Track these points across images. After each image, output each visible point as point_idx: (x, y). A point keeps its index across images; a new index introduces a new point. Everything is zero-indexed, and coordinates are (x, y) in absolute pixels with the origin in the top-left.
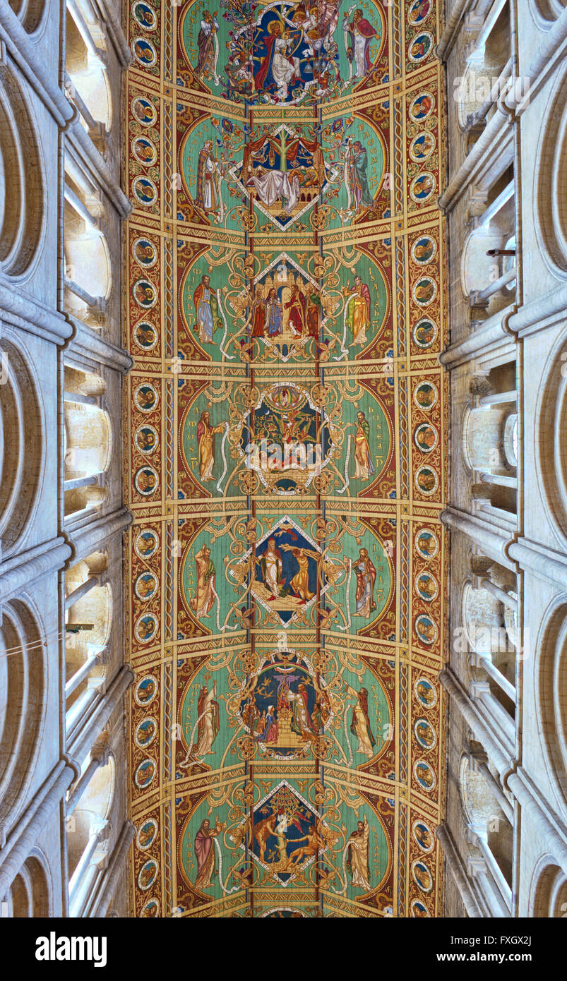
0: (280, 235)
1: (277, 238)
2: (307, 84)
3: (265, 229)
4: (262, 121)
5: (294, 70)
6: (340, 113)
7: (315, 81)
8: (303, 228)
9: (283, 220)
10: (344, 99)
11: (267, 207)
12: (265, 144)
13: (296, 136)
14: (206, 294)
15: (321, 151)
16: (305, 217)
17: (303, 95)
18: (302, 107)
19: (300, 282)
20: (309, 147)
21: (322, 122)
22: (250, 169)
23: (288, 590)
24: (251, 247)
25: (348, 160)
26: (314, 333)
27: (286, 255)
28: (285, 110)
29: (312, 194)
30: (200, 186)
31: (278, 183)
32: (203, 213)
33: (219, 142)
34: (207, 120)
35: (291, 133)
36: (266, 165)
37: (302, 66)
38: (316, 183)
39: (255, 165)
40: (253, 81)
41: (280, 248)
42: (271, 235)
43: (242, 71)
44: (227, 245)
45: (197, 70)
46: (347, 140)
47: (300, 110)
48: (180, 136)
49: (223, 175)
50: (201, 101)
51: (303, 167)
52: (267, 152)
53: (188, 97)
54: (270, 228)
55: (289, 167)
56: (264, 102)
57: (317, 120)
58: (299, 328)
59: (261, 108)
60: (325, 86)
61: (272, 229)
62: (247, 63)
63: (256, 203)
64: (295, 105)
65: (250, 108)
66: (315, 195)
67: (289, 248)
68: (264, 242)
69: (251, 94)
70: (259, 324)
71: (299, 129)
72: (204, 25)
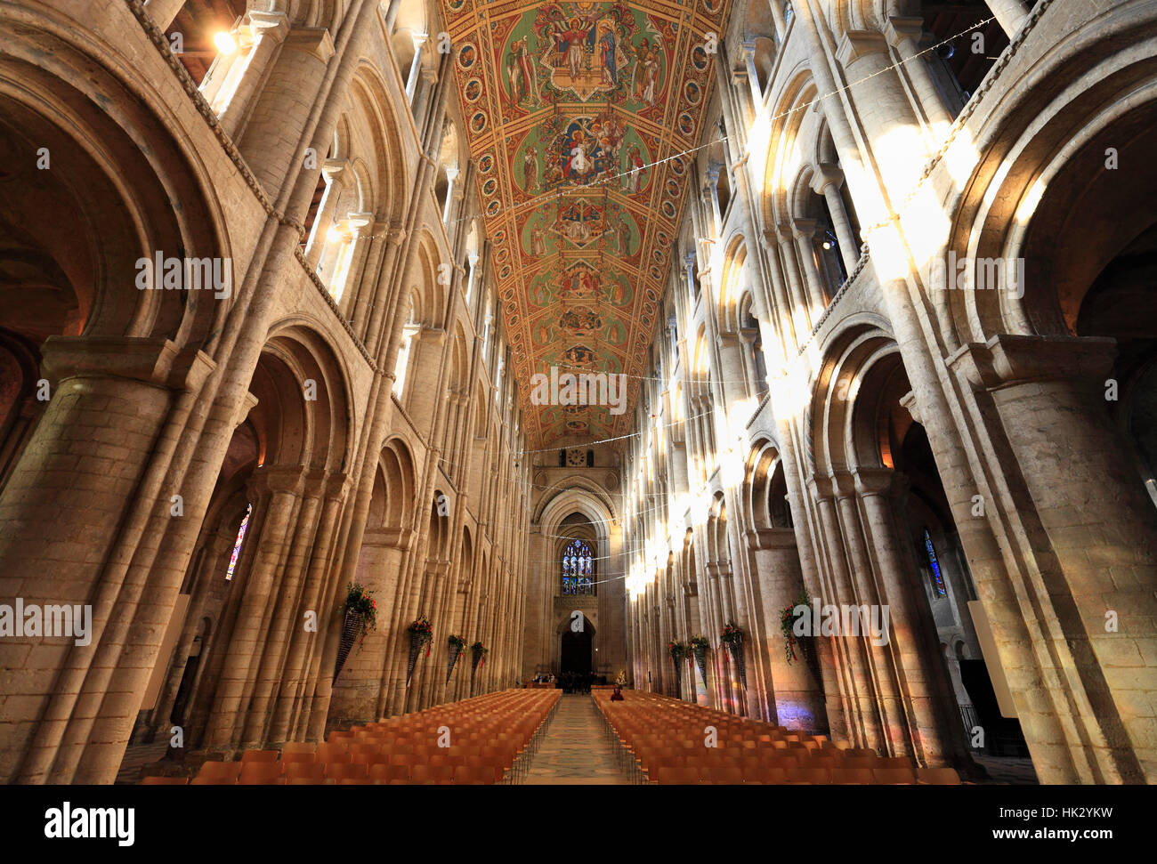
0: (579, 251)
1: (577, 252)
2: (599, 174)
3: (570, 249)
4: (568, 195)
6: (618, 202)
7: (605, 172)
8: (592, 248)
9: (581, 245)
10: (621, 195)
11: (572, 239)
12: (570, 208)
13: (590, 204)
14: (540, 288)
16: (594, 243)
17: (595, 181)
18: (595, 188)
19: (589, 270)
20: (598, 210)
22: (561, 221)
23: (579, 361)
24: (563, 256)
26: (595, 288)
27: (582, 260)
28: (584, 189)
29: (598, 233)
30: (533, 247)
31: (578, 228)
32: (535, 257)
33: (542, 219)
34: (534, 213)
35: (587, 202)
36: (571, 219)
37: (596, 162)
38: (601, 228)
39: (564, 218)
40: (562, 172)
41: (578, 257)
42: (574, 251)
43: (554, 169)
45: (526, 190)
47: (593, 189)
48: (519, 232)
50: (530, 205)
51: (593, 220)
52: (572, 212)
53: (521, 209)
54: (573, 248)
55: (585, 219)
57: (604, 196)
58: (587, 286)
59: (568, 188)
60: (610, 178)
61: (575, 248)
62: (558, 161)
63: (565, 237)
64: (591, 187)
65: (561, 189)
66: (600, 234)
67: (584, 257)
68: (570, 254)
70: (567, 285)
71: (592, 200)
72: (527, 158)
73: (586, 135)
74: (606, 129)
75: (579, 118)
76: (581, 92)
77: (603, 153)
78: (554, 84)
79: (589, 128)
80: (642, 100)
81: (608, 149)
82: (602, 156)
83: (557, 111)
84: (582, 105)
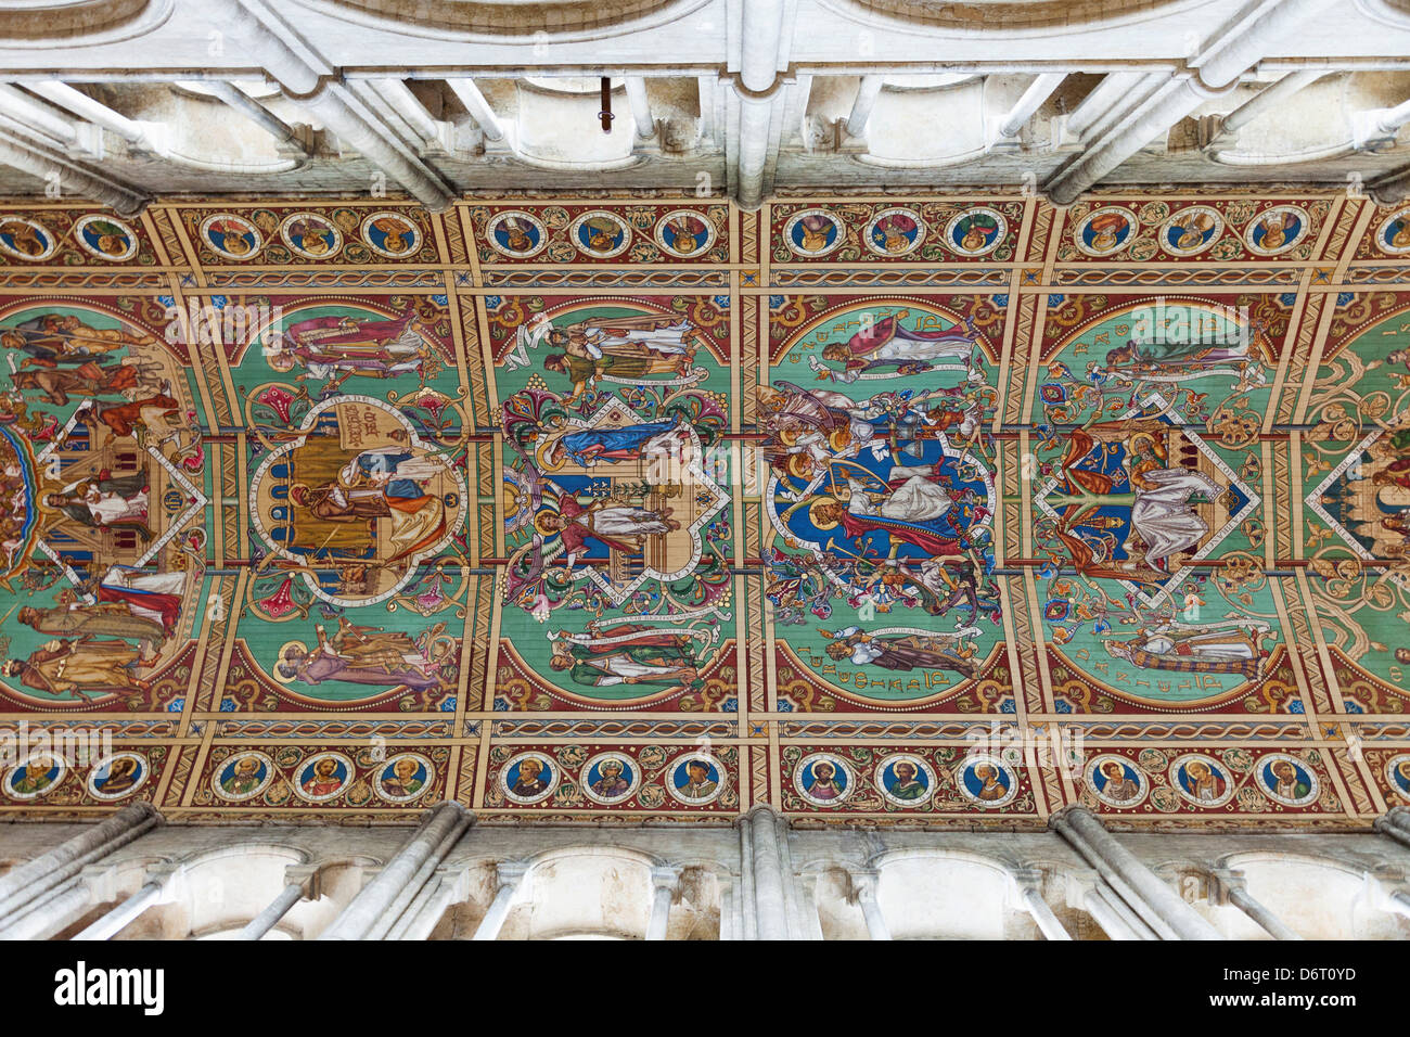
0: (1269, 507)
1: (1275, 514)
2: (947, 452)
3: (1257, 538)
4: (1027, 542)
5: (916, 477)
6: (1031, 389)
7: (941, 436)
8: (1254, 463)
9: (1236, 501)
10: (1003, 382)
11: (1210, 532)
12: (1076, 536)
13: (1060, 474)
15: (1093, 425)
16: (1231, 459)
17: (972, 461)
18: (997, 462)
20: (1082, 450)
21: (1032, 425)
22: (1129, 566)
24: (1294, 564)
25: (1138, 373)
27: (1312, 497)
28: (1004, 496)
29: (1181, 444)
30: (1213, 668)
31: (1159, 511)
32: (1266, 662)
33: (1100, 629)
34: (1064, 652)
35: (1053, 484)
36: (1122, 533)
37: (908, 462)
38: (1159, 436)
39: (1121, 556)
40: (942, 559)
41: (1298, 509)
42: (1269, 525)
43: (927, 582)
44: (1312, 613)
46: (1096, 376)
47: (1004, 466)
48: (1122, 706)
49: (1167, 619)
50: (1029, 663)
51: (1126, 462)
52: (1095, 532)
53: (1033, 691)
54: (1254, 528)
55: (1125, 489)
56: (989, 538)
57: (1024, 435)
59: (999, 543)
60: (958, 418)
61: (1256, 521)
62: (904, 570)
63: (1201, 555)
64: (993, 476)
65: (999, 564)
66: (1184, 438)
67: (1297, 489)
68: (1283, 539)
69: (970, 563)
71: (1044, 470)
72: (860, 657)
73: (820, 492)
74: (803, 439)
75: (772, 511)
76: (703, 508)
77: (877, 445)
78: (683, 574)
79: (801, 484)
80: (687, 357)
81: (864, 430)
82: (888, 446)
83: (754, 566)
84: (738, 506)
